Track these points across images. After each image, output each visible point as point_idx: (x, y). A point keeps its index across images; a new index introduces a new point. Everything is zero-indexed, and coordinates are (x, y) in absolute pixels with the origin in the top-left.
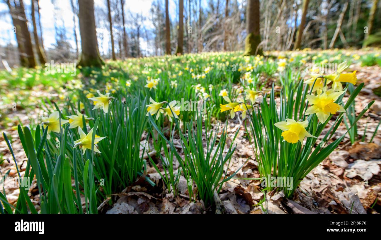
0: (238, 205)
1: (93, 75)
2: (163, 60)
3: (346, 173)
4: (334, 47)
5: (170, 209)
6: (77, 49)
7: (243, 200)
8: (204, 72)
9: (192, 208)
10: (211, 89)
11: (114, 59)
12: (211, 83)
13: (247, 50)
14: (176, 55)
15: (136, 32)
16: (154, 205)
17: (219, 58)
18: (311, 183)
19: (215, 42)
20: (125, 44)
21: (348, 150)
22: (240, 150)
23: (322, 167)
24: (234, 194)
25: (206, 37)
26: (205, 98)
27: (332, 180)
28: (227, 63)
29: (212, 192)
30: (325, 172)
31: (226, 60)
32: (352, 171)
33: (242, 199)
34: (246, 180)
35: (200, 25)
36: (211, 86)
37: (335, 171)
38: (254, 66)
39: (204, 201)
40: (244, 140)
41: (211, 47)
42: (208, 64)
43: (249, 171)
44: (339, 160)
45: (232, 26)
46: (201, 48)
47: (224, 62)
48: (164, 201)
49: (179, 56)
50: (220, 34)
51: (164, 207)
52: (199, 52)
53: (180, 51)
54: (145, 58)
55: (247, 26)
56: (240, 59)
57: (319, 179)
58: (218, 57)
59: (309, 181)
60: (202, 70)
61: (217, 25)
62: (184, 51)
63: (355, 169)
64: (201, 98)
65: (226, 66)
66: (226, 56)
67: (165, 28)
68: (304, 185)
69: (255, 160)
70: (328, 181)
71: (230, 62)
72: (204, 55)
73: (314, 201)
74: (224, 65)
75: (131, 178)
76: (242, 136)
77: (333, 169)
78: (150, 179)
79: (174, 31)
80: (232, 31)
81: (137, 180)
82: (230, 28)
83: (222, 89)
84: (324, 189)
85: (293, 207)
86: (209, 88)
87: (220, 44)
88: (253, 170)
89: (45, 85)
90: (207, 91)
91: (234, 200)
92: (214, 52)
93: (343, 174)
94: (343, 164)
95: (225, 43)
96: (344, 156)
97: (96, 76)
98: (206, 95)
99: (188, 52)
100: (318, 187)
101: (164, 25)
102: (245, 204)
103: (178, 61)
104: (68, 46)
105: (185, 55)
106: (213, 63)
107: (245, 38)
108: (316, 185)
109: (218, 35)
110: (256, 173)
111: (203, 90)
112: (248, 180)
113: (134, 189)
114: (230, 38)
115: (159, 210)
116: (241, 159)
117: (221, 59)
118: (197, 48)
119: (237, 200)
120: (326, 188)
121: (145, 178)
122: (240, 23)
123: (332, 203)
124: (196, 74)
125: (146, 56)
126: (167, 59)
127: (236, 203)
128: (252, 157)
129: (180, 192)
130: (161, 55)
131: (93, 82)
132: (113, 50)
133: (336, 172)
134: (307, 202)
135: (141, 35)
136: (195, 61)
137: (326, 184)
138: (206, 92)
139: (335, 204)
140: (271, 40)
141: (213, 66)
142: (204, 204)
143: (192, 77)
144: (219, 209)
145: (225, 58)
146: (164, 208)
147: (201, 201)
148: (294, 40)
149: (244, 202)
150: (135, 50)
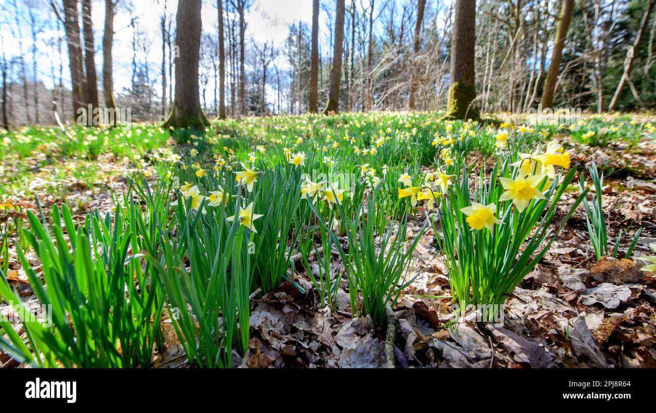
0: (417, 327)
1: (192, 141)
2: (304, 121)
3: (580, 298)
4: (616, 108)
5: (325, 325)
6: (164, 99)
7: (426, 322)
8: (375, 144)
9: (356, 324)
10: (384, 172)
11: (223, 117)
12: (385, 162)
13: (450, 109)
14: (326, 113)
15: (261, 74)
16: (303, 319)
17: (401, 122)
18: (526, 308)
19: (394, 93)
20: (242, 93)
21: (589, 268)
22: (427, 262)
23: (546, 289)
24: (414, 313)
25: (378, 86)
26: (375, 185)
27: (558, 307)
28: (414, 131)
29: (384, 306)
30: (550, 296)
31: (413, 126)
32: (592, 297)
33: (424, 321)
34: (432, 299)
35: (369, 64)
36: (385, 166)
37: (565, 295)
38: (460, 139)
39: (372, 316)
40: (434, 250)
41: (386, 102)
42: (381, 132)
43: (438, 288)
44: (573, 281)
45: (425, 67)
46: (370, 103)
47: (409, 130)
48: (316, 316)
49: (332, 116)
50: (405, 79)
51: (316, 322)
52: (366, 110)
53: (333, 107)
54: (274, 117)
55: (452, 69)
56: (438, 125)
57: (539, 304)
58: (399, 120)
59: (523, 306)
60: (372, 141)
61: (398, 64)
62: (340, 107)
63: (596, 294)
64: (369, 185)
65: (412, 136)
66: (413, 118)
67: (309, 69)
68: (516, 310)
69: (447, 276)
70: (552, 307)
71: (419, 129)
72: (375, 115)
73: (525, 328)
74: (408, 134)
75: (274, 281)
76: (431, 244)
77: (562, 293)
78: (299, 284)
79: (325, 74)
80: (425, 76)
81: (282, 284)
82: (422, 70)
83: (403, 172)
84: (543, 316)
85: (493, 330)
86: (382, 169)
87: (403, 96)
88: (443, 288)
89: (116, 155)
90: (379, 173)
91: (413, 321)
92: (393, 110)
93: (576, 299)
94: (579, 286)
95: (411, 96)
96: (582, 276)
97: (196, 144)
98: (377, 180)
99: (347, 109)
100: (536, 313)
101: (307, 63)
102: (428, 327)
103: (330, 124)
104: (151, 93)
105: (343, 114)
106: (389, 130)
107: (447, 88)
108: (533, 310)
109: (401, 81)
110: (447, 292)
111: (372, 172)
112: (435, 299)
113: (278, 297)
114: (421, 87)
115: (310, 325)
116: (426, 274)
117: (404, 124)
118: (363, 103)
119: (417, 322)
120: (546, 314)
121: (293, 283)
122: (439, 62)
123: (552, 331)
124: (361, 148)
125: (275, 114)
126: (311, 119)
127: (416, 324)
128: (443, 272)
129: (337, 308)
130: (300, 113)
131: (194, 152)
132: (222, 102)
133: (567, 296)
134: (514, 327)
135: (268, 79)
136: (358, 125)
137: (548, 310)
138: (376, 176)
139: (556, 333)
140: (497, 92)
141: (390, 135)
142: (371, 320)
143: (355, 152)
144: (393, 323)
145: (410, 122)
146: (317, 324)
147: (368, 316)
148: (539, 93)
149: (428, 324)
150: (258, 103)
